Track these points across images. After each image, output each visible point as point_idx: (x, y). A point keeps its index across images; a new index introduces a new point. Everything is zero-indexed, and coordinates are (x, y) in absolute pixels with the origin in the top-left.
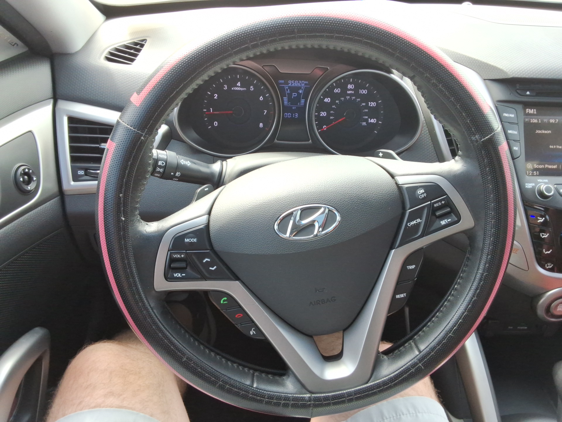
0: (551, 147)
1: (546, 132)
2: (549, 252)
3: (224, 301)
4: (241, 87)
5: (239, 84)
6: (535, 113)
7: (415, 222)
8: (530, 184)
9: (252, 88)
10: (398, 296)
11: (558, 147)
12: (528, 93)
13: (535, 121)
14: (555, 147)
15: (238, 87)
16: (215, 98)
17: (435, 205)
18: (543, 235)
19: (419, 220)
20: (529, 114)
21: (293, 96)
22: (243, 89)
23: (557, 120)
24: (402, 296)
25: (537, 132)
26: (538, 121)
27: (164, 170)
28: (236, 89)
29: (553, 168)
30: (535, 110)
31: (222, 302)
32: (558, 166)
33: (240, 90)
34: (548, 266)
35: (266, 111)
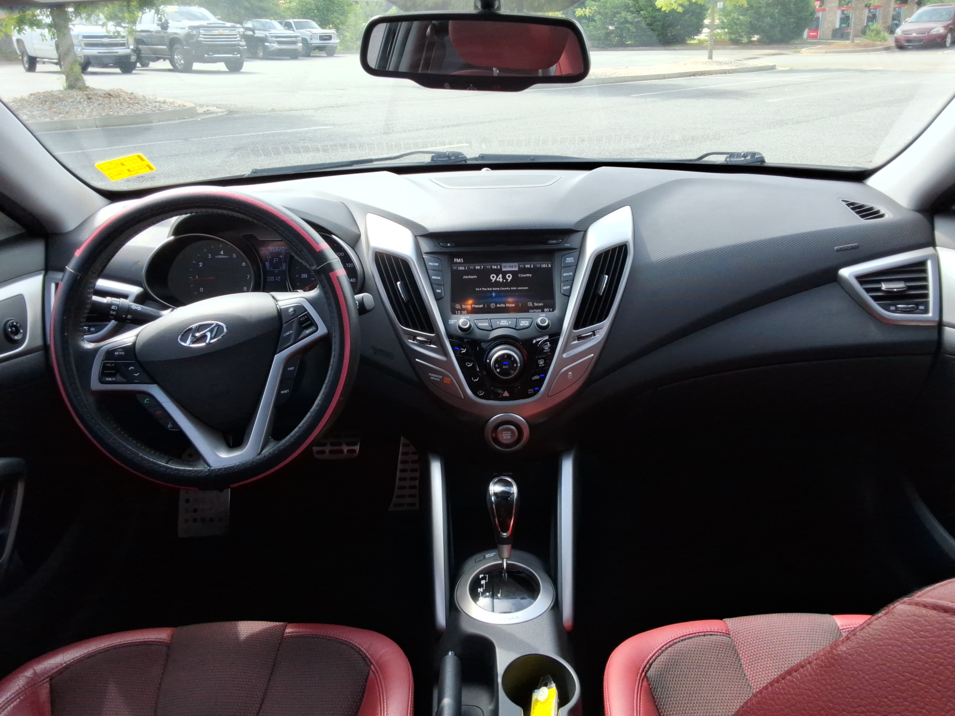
0: (477, 289)
1: (472, 277)
2: (477, 380)
3: (147, 401)
4: (224, 255)
5: (222, 253)
6: (462, 261)
7: (288, 333)
8: (453, 321)
9: (234, 256)
10: (282, 392)
11: (483, 289)
12: (449, 245)
13: (463, 268)
14: (481, 289)
15: (222, 255)
16: (200, 266)
17: (301, 319)
18: (468, 364)
19: (291, 332)
20: (456, 263)
21: (275, 261)
22: (227, 257)
23: (482, 267)
24: (286, 392)
25: (464, 277)
26: (465, 268)
27: (117, 313)
28: (220, 257)
29: (480, 308)
30: (462, 259)
31: (145, 402)
32: (484, 306)
33: (224, 258)
34: (480, 393)
35: (249, 276)
